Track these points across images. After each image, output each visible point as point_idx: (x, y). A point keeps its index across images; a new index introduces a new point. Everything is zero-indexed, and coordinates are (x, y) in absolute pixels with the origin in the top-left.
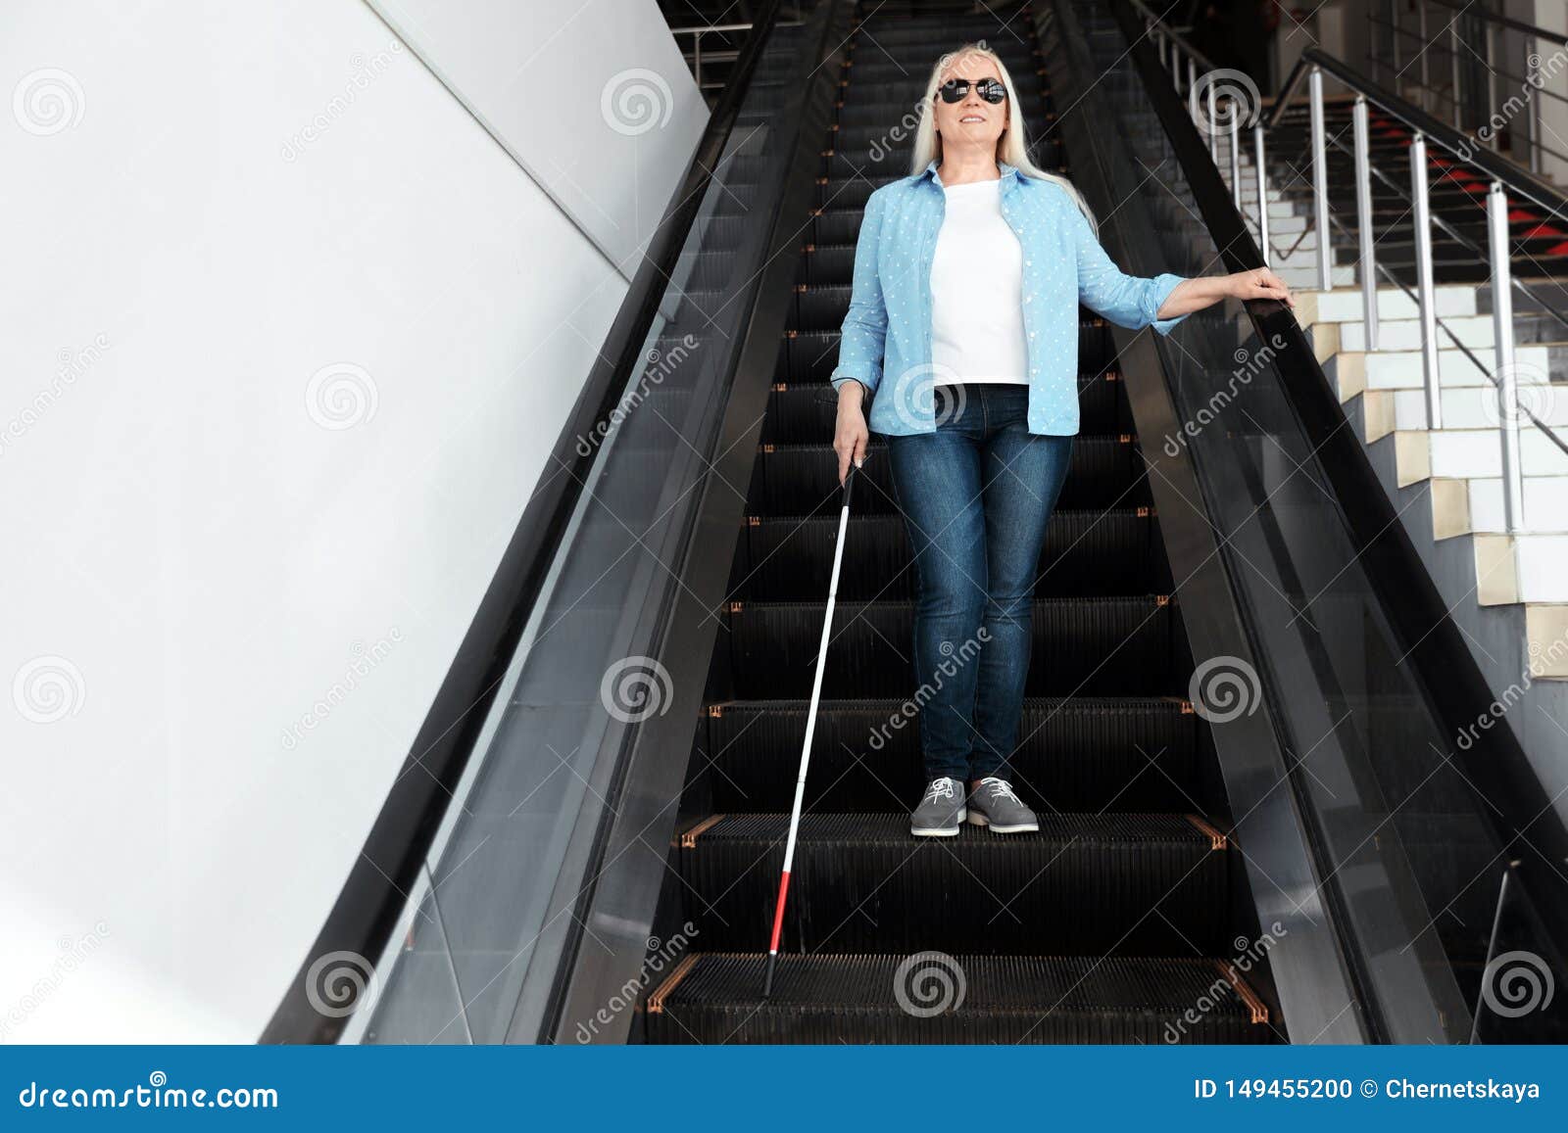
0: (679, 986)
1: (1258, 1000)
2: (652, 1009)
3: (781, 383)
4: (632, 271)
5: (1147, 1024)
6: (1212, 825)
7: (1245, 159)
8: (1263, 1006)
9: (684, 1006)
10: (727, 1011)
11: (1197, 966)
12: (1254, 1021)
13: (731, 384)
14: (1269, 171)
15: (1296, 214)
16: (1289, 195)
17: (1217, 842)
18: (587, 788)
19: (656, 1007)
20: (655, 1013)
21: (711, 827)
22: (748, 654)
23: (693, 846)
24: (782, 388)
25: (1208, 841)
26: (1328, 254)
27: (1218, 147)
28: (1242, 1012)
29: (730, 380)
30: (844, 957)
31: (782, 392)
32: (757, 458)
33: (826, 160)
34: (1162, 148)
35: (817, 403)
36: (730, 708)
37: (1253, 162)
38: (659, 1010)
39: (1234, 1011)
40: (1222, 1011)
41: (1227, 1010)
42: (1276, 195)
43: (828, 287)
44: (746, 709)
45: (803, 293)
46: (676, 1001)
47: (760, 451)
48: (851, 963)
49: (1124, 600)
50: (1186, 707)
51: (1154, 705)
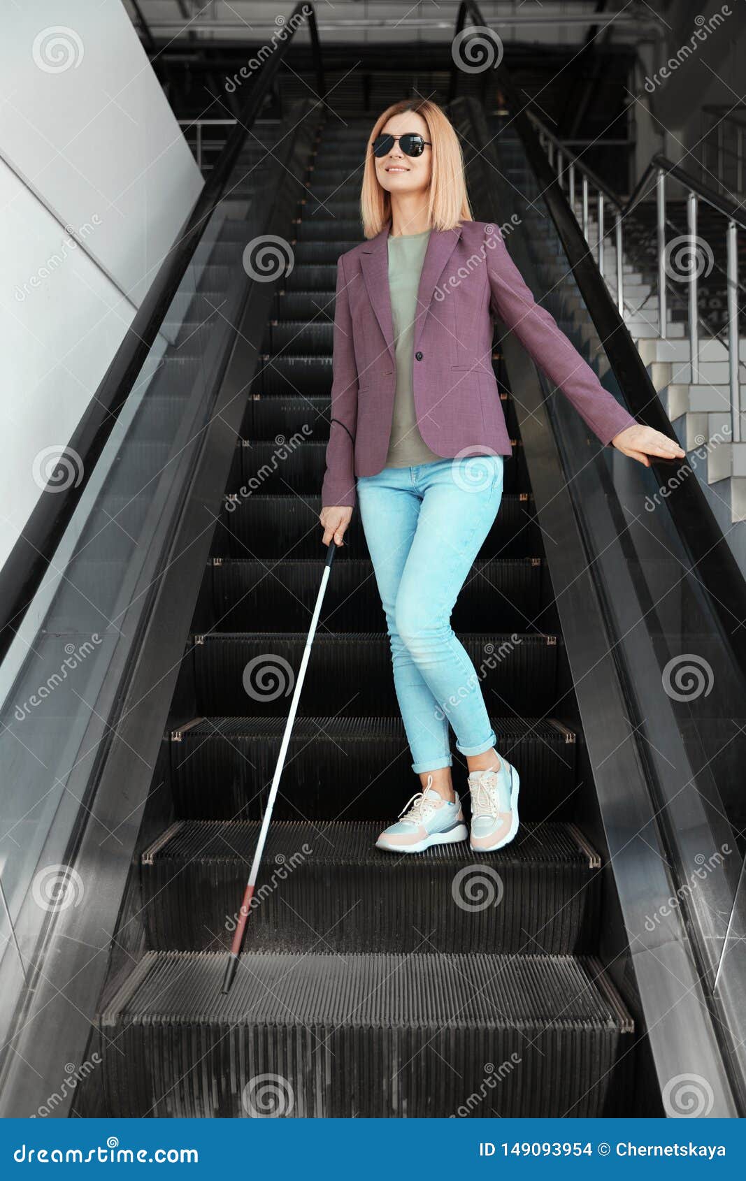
0: (166, 845)
1: (594, 852)
2: (145, 862)
3: (256, 394)
4: (139, 301)
5: (514, 869)
6: (566, 726)
7: (608, 241)
8: (597, 855)
9: (170, 859)
10: (203, 863)
11: (552, 828)
12: (591, 867)
13: (218, 392)
14: (625, 250)
15: (644, 283)
16: (639, 269)
17: (569, 738)
18: (93, 712)
19: (148, 861)
20: (147, 865)
21: (193, 727)
22: (226, 598)
23: (180, 740)
24: (257, 398)
25: (563, 737)
26: (665, 313)
27: (589, 231)
28: (583, 859)
29: (217, 392)
30: (293, 823)
31: (257, 401)
32: (236, 450)
33: (296, 227)
34: (548, 231)
35: (284, 410)
36: (210, 638)
37: (614, 243)
38: (151, 862)
39: (576, 859)
40: (568, 859)
41: (572, 859)
42: (630, 269)
43: (294, 323)
44: (223, 639)
45: (275, 327)
46: (164, 855)
47: (239, 445)
48: (298, 827)
49: (508, 562)
50: (550, 640)
51: (527, 639)
